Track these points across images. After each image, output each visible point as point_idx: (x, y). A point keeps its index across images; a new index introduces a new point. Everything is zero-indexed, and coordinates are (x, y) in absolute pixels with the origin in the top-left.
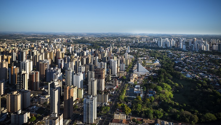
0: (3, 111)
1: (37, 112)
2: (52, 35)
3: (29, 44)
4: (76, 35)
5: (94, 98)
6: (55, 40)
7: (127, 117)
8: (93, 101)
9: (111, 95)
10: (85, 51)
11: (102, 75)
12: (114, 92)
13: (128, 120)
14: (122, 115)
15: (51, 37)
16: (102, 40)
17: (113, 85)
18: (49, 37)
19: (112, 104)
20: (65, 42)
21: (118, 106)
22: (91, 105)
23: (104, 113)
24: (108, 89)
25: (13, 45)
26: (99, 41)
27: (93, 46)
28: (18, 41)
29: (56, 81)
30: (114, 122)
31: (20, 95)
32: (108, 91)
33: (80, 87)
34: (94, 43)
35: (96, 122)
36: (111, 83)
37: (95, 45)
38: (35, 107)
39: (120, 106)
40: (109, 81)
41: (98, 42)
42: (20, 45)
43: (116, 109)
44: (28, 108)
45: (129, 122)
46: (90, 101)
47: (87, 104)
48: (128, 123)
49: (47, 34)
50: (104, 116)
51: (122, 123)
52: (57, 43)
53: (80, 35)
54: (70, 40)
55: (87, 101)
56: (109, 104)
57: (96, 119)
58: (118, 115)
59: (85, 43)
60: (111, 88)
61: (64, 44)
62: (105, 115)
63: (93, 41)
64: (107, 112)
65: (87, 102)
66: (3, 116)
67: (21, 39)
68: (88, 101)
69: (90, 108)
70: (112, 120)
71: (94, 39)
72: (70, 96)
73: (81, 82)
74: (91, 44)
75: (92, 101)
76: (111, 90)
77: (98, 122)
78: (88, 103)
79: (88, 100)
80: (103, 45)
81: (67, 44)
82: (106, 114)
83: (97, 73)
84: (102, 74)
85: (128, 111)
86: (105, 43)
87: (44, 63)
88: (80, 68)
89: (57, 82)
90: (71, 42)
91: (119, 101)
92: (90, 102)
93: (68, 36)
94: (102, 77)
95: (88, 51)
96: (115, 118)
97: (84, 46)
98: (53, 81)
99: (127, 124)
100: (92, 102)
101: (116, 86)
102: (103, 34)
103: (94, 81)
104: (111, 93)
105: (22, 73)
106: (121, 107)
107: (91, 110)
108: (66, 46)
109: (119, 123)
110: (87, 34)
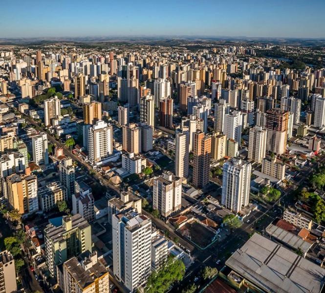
0: (117, 147)
1: (158, 162)
2: (224, 41)
3: (185, 55)
4: (264, 41)
5: (243, 166)
6: (226, 50)
7: (315, 227)
8: (239, 170)
9: (295, 168)
10: (268, 72)
11: (281, 123)
12: (304, 163)
13: (316, 233)
14: (302, 218)
15: (222, 44)
16: (316, 52)
17: (307, 147)
18: (219, 44)
19: (292, 187)
20: (242, 54)
21: (302, 196)
22: (235, 179)
23: (267, 199)
24: (293, 153)
25: (165, 54)
26: (308, 55)
27: (291, 63)
28: (175, 49)
29: (193, 119)
30: (279, 226)
31: (138, 131)
32: (291, 158)
33: (234, 137)
34: (295, 58)
35: (246, 212)
36: (304, 143)
37: (296, 61)
38: (157, 153)
39: (307, 196)
40: (301, 137)
41: (305, 55)
42: (173, 56)
43: (296, 201)
44: (148, 151)
45: (316, 240)
46: (234, 170)
47: (229, 173)
48: (313, 240)
49: (218, 39)
50: (266, 205)
51: (297, 235)
52: (228, 55)
53: (272, 42)
54: (250, 51)
55: (229, 169)
56: (284, 185)
57: (246, 205)
58: (294, 214)
59: (277, 57)
60: (301, 153)
61: (238, 57)
62: (268, 205)
63: (296, 54)
64: (273, 200)
65: (229, 171)
66: (116, 155)
67: (179, 47)
68: (231, 170)
69: (235, 182)
70: (278, 220)
71: (298, 51)
72: (203, 151)
73: (236, 129)
74: (290, 59)
75: (238, 172)
76: (300, 158)
77: (247, 213)
78: (231, 173)
79: (231, 167)
80: (315, 62)
81: (242, 57)
82: (271, 203)
83: (271, 119)
84: (281, 121)
85: (320, 214)
86: (320, 59)
87: (186, 87)
88: (245, 104)
89: (195, 121)
90: (251, 53)
91: (311, 185)
92: (235, 172)
93: (250, 43)
94: (281, 127)
95: (273, 73)
96: (284, 218)
97: (274, 61)
98: (189, 118)
99: (308, 242)
100: (239, 174)
101: (314, 151)
102: (321, 40)
103: (260, 131)
104: (297, 163)
105: (147, 99)
106: (308, 200)
107: (235, 186)
108: (241, 60)
109: (290, 231)
110: (288, 40)
